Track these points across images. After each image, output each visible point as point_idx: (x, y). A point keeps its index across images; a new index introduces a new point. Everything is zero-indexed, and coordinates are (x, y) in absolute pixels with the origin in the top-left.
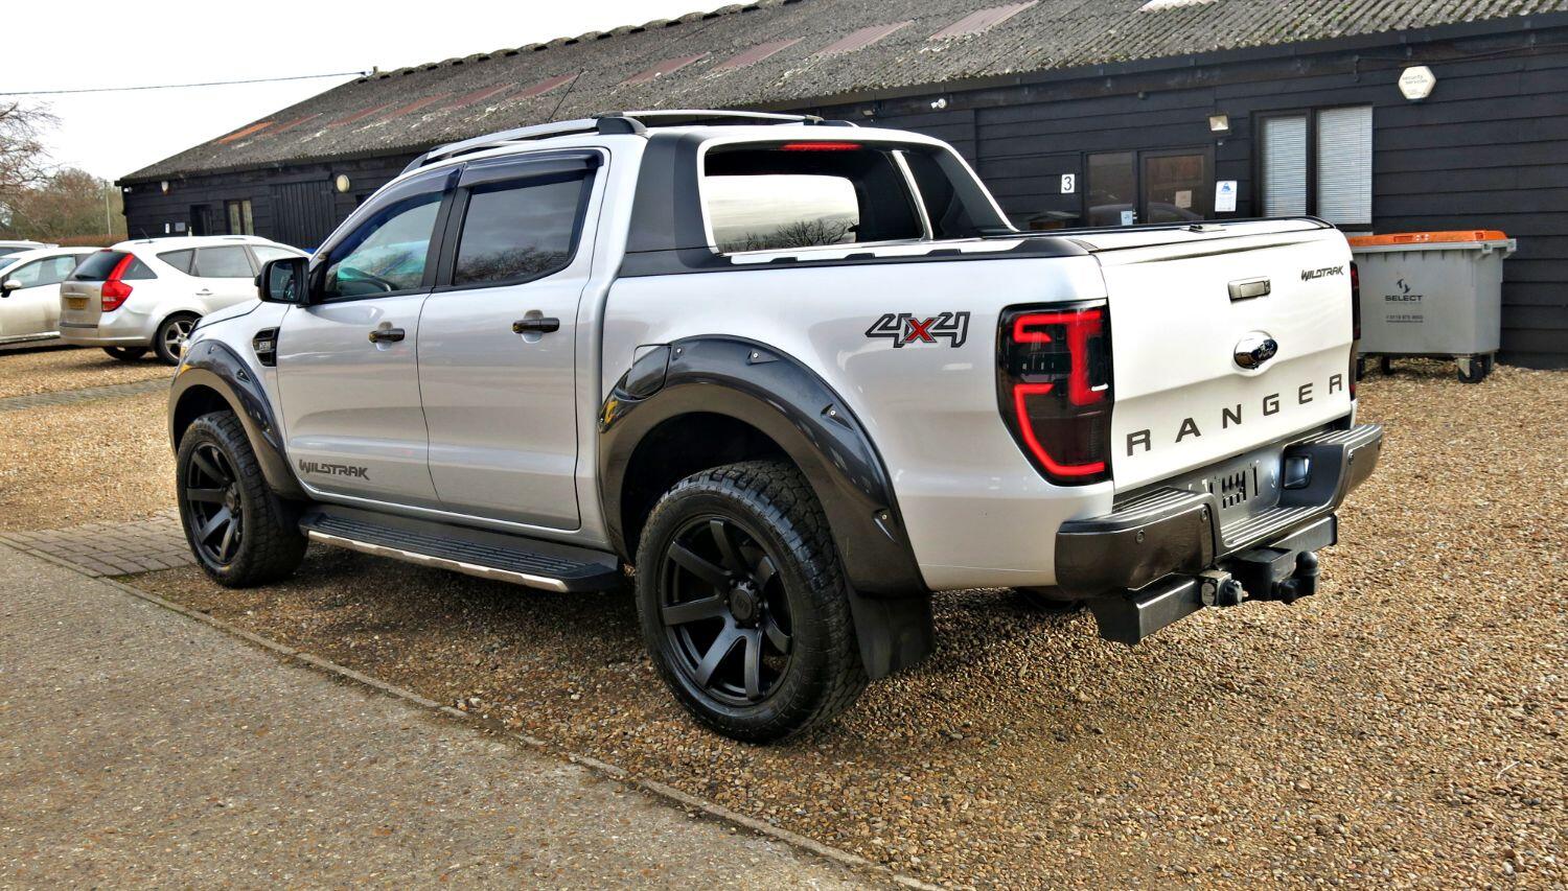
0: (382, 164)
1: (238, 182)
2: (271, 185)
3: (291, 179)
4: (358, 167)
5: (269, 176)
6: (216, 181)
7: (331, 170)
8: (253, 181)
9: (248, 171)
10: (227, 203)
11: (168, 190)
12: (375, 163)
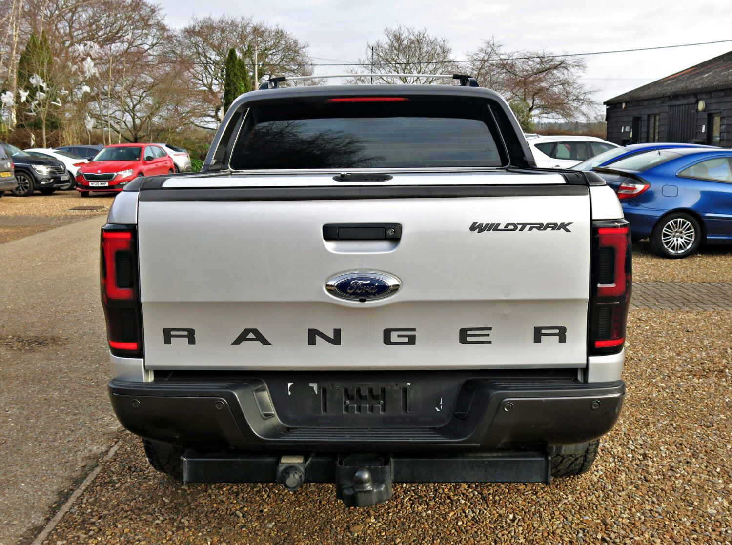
0: (722, 94)
1: (655, 104)
2: (669, 106)
3: (678, 103)
4: (710, 95)
5: (668, 101)
6: (645, 103)
7: (697, 97)
8: (662, 103)
9: (660, 98)
10: (649, 116)
11: (625, 108)
12: (719, 93)
